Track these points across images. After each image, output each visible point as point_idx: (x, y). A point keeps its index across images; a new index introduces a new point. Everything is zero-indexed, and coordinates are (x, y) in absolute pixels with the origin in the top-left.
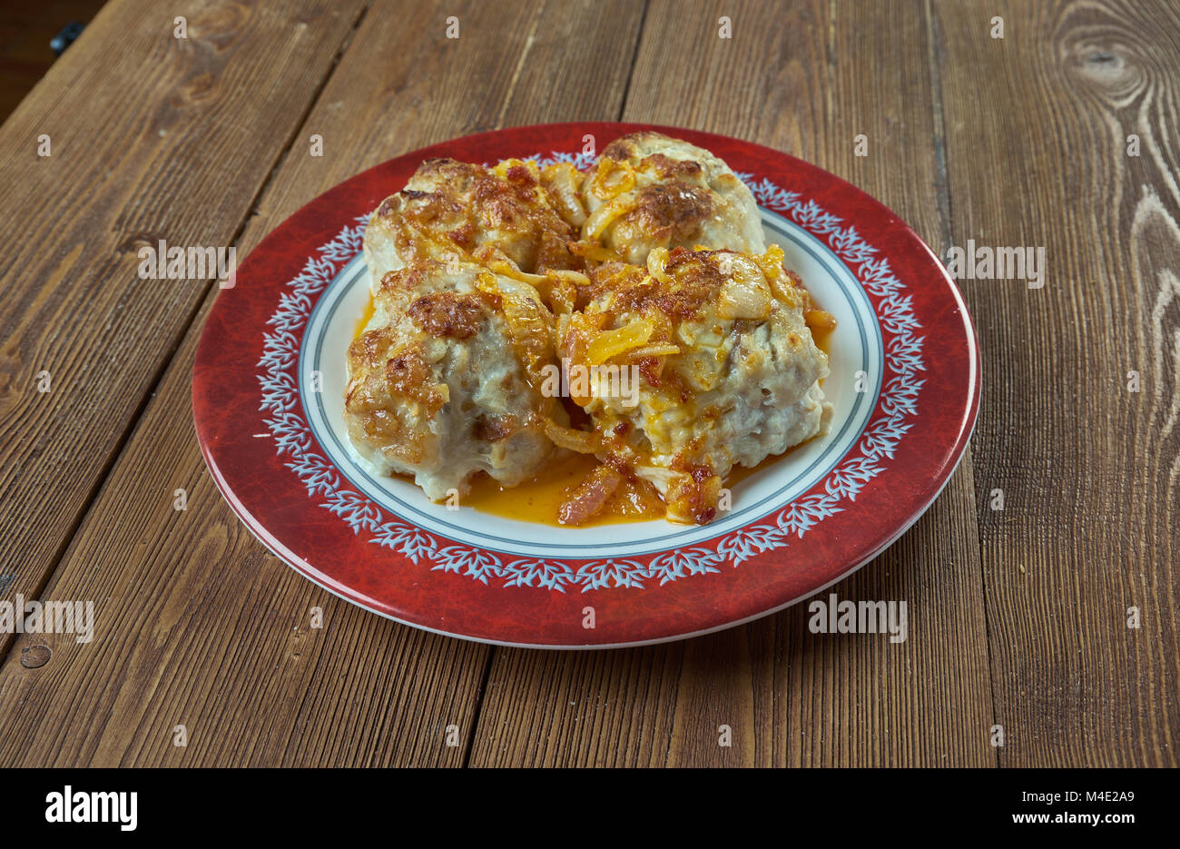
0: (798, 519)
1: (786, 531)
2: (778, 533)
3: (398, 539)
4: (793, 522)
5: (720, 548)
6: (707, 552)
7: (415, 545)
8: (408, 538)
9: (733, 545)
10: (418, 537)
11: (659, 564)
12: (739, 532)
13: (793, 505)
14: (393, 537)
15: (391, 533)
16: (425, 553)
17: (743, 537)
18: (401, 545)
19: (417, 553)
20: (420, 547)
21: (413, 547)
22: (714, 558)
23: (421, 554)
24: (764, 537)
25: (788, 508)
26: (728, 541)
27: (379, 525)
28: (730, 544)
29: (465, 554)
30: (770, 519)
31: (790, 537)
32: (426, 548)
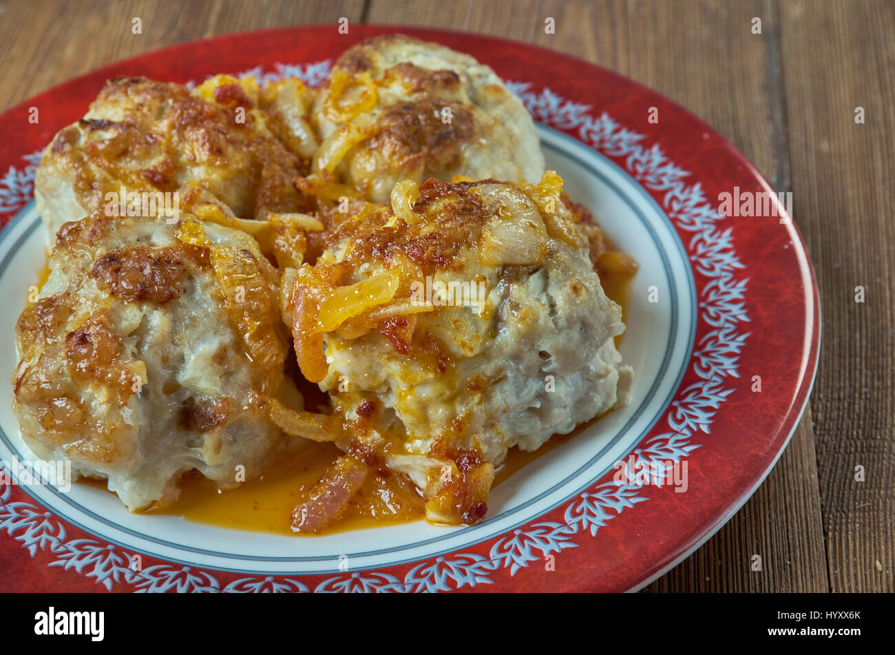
0: (590, 513)
1: (575, 528)
2: (566, 531)
3: (87, 560)
4: (584, 517)
5: (493, 553)
6: (476, 558)
7: (109, 567)
8: (100, 558)
9: (510, 548)
10: (112, 556)
11: (417, 575)
12: (517, 532)
13: (584, 496)
14: (80, 558)
15: (78, 553)
16: (122, 575)
17: (522, 538)
18: (90, 567)
19: (111, 576)
20: (115, 569)
21: (106, 570)
22: (486, 566)
23: (116, 576)
24: (548, 537)
25: (577, 499)
26: (504, 543)
27: (62, 543)
28: (506, 547)
29: (173, 574)
30: (556, 514)
31: (581, 536)
32: (122, 570)
